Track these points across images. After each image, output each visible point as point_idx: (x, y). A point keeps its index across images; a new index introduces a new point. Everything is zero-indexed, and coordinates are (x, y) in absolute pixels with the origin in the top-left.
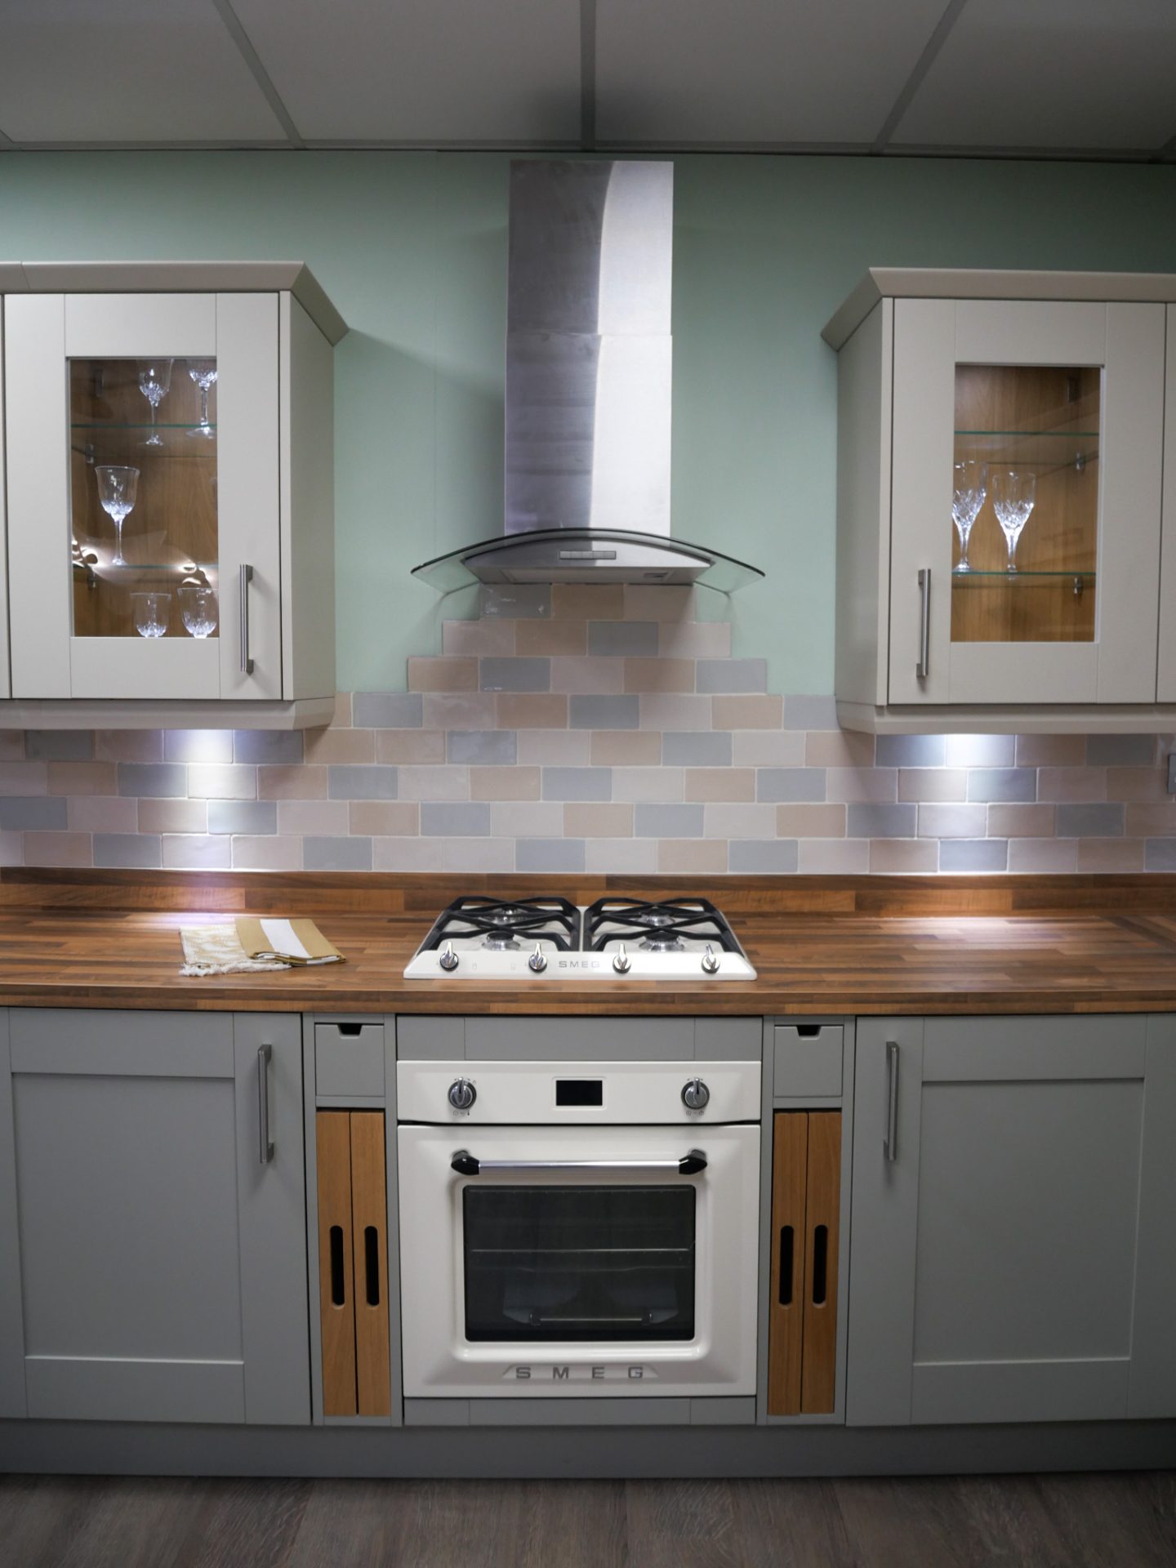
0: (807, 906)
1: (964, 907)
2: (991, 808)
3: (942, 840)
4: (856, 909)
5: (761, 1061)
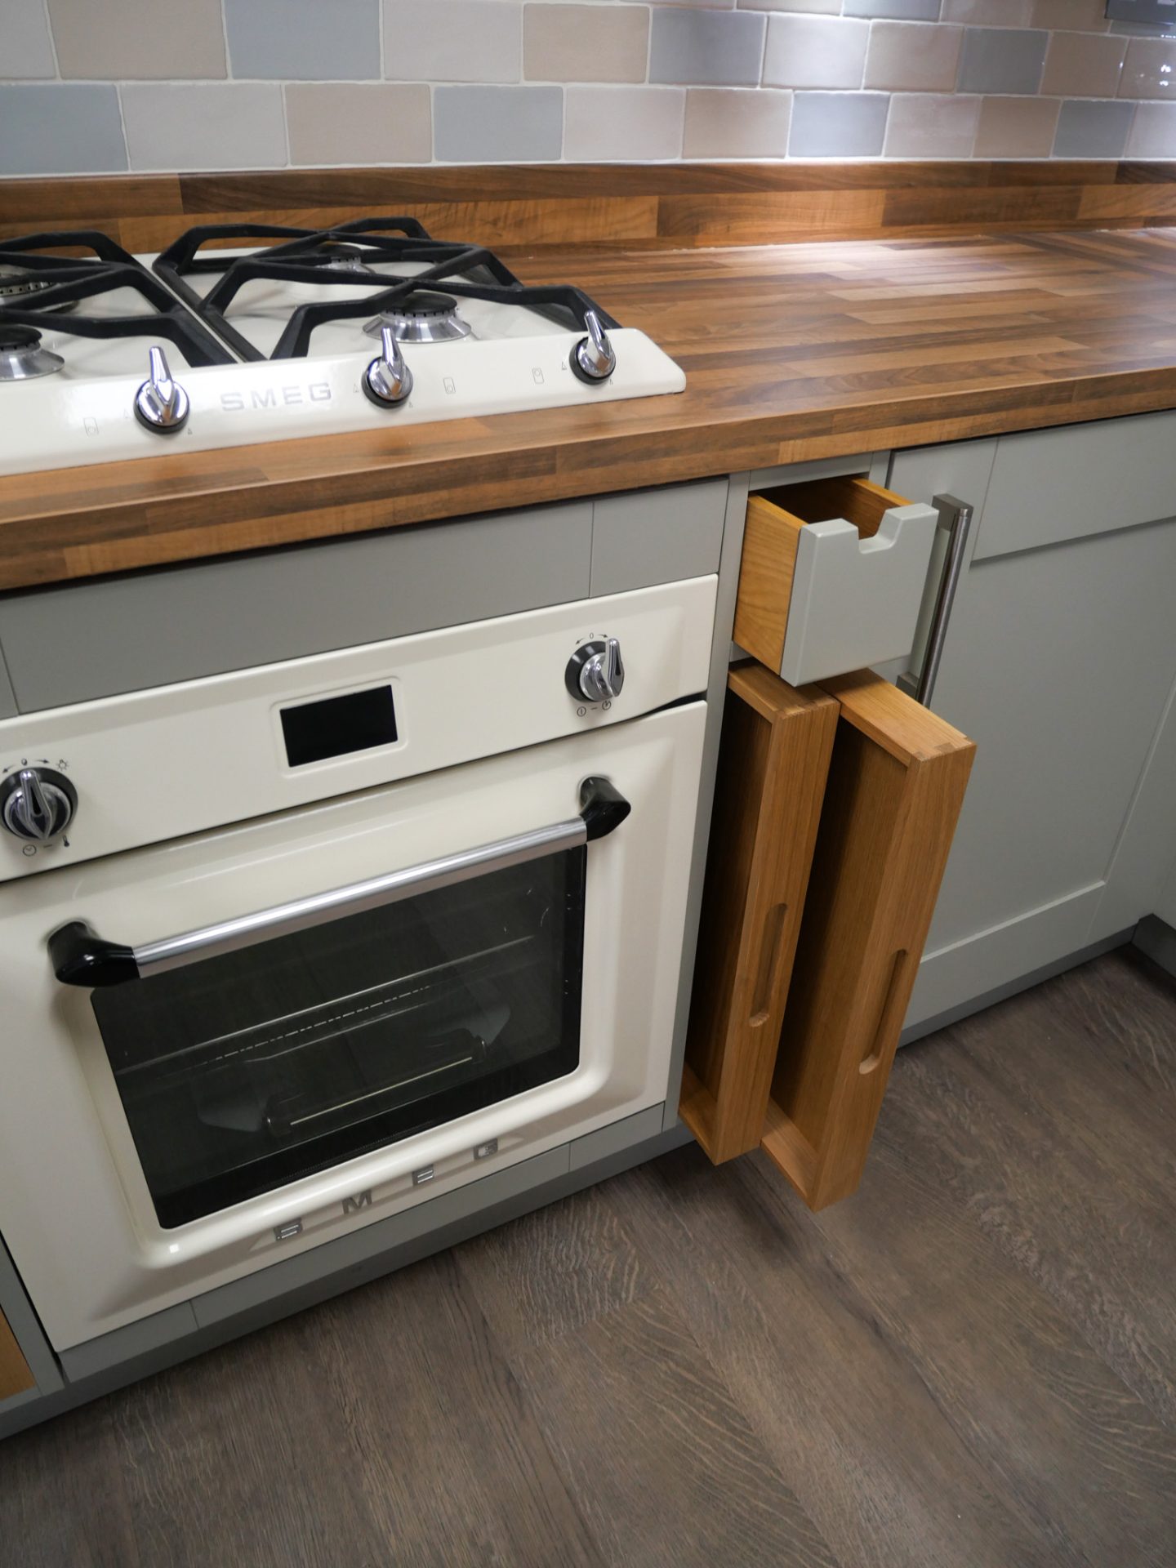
0: (581, 230)
1: (818, 225)
2: (877, 29)
3: (797, 92)
4: (658, 233)
5: (718, 573)
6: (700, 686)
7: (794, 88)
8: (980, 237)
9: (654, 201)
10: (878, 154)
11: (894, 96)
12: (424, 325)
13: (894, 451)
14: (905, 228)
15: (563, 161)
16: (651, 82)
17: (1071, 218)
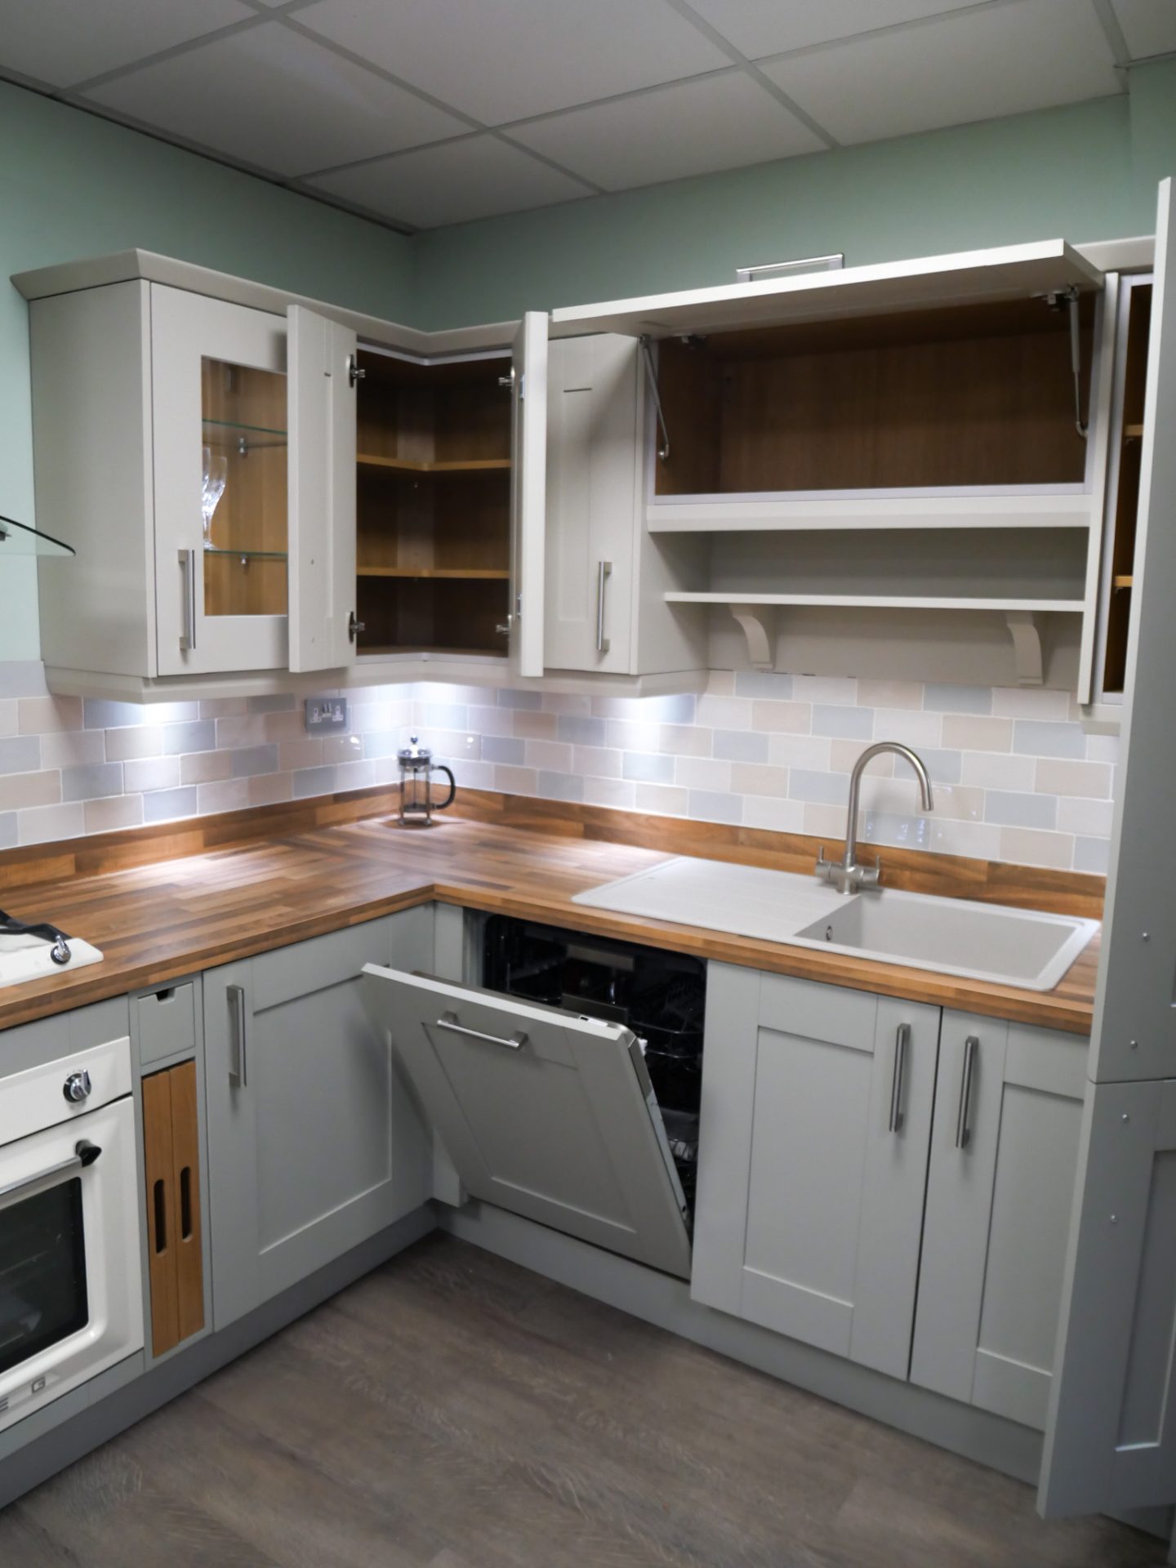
0: (32, 877)
1: (166, 853)
2: (182, 758)
3: (145, 793)
4: (76, 871)
5: (129, 1035)
6: (128, 1089)
7: (142, 792)
8: (261, 844)
9: (72, 856)
10: (195, 812)
11: (198, 786)
13: (203, 971)
14: (217, 847)
15: (20, 845)
16: (64, 801)
17: (313, 826)
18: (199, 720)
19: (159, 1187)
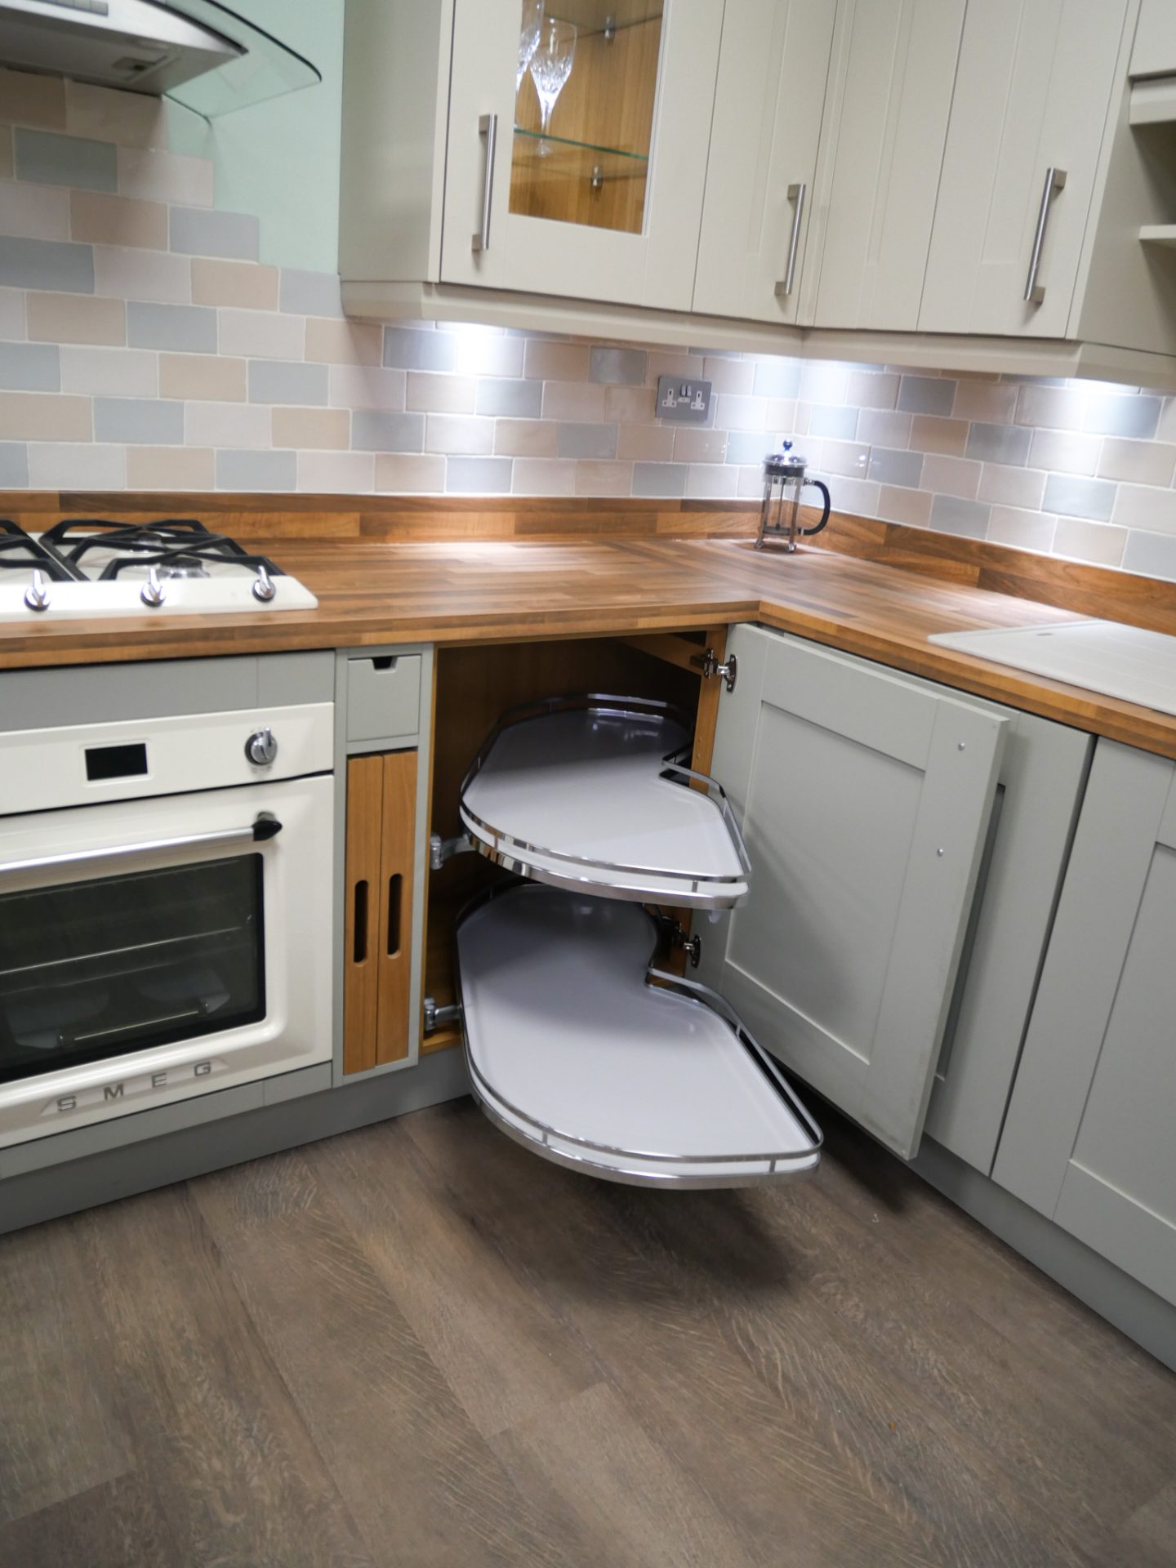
0: (309, 531)
1: (469, 532)
2: (499, 423)
3: (450, 456)
4: (361, 534)
5: (334, 701)
6: (329, 766)
7: (447, 454)
8: (586, 542)
9: (357, 515)
10: (508, 491)
11: (515, 459)
12: (183, 572)
14: (531, 536)
15: (298, 491)
16: (353, 449)
17: (650, 531)
18: (523, 379)
19: (362, 888)
